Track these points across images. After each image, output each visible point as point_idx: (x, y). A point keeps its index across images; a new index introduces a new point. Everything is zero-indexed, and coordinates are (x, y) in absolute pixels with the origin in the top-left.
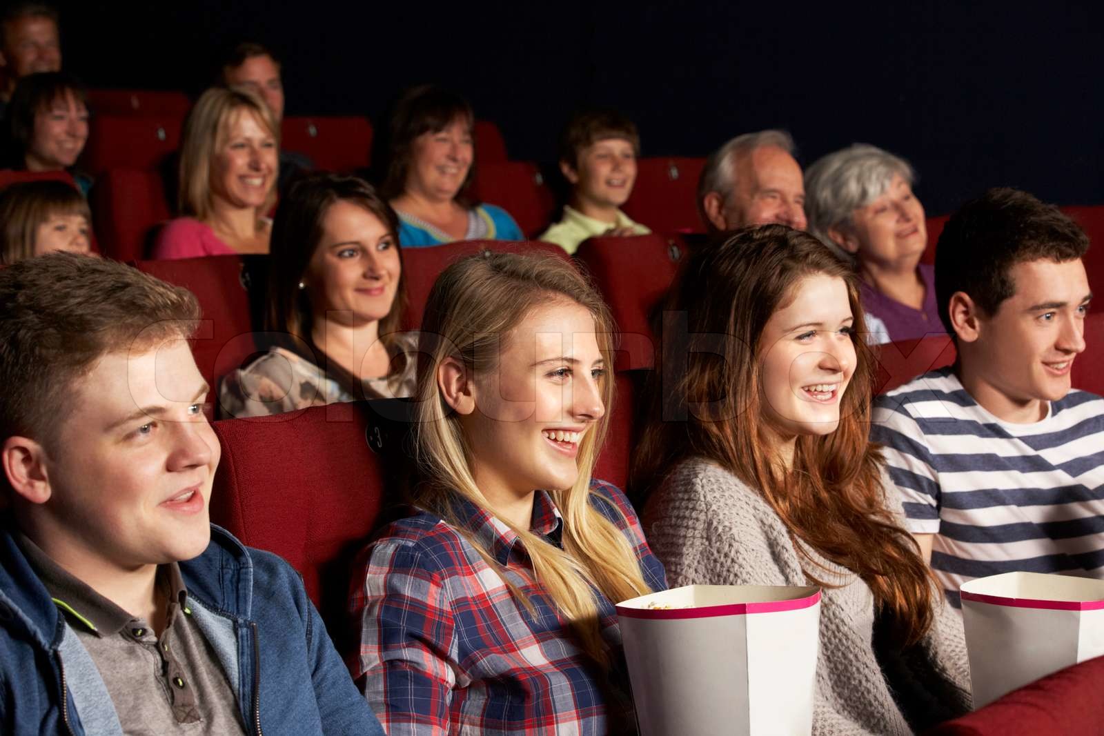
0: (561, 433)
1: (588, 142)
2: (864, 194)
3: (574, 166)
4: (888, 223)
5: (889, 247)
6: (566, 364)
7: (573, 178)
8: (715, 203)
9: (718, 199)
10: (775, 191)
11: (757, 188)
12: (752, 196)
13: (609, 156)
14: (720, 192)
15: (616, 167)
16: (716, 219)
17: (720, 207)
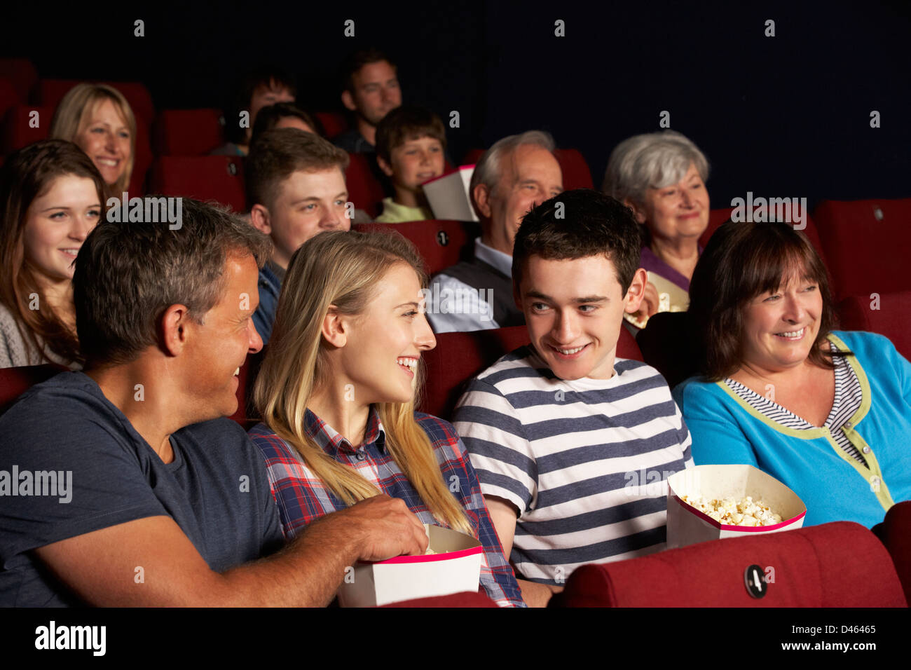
0: (407, 359)
1: (399, 143)
2: (660, 176)
3: (388, 161)
4: (671, 205)
5: (670, 226)
6: (412, 307)
7: (389, 172)
8: (483, 193)
9: (484, 189)
10: (532, 181)
11: (517, 179)
12: (513, 187)
13: (418, 152)
14: (486, 183)
15: (424, 161)
16: (483, 207)
17: (488, 196)
